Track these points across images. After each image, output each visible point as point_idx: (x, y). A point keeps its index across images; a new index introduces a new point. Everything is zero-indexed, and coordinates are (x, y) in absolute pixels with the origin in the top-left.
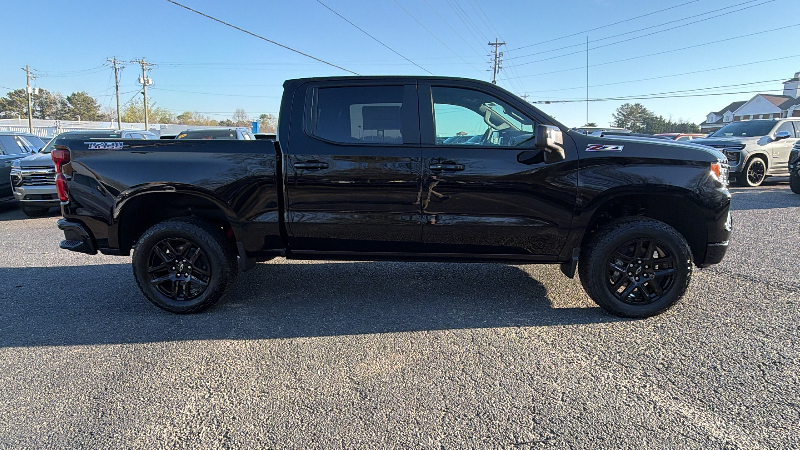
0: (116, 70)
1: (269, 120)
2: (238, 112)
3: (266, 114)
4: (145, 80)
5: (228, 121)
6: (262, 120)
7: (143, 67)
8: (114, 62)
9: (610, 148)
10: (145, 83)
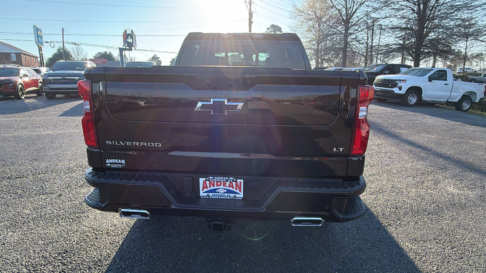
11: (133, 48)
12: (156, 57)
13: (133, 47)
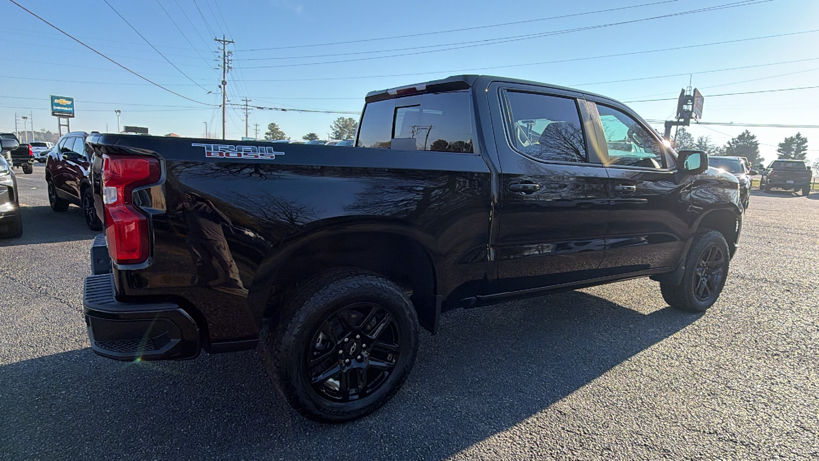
11: (691, 120)
12: (748, 135)
13: (693, 118)
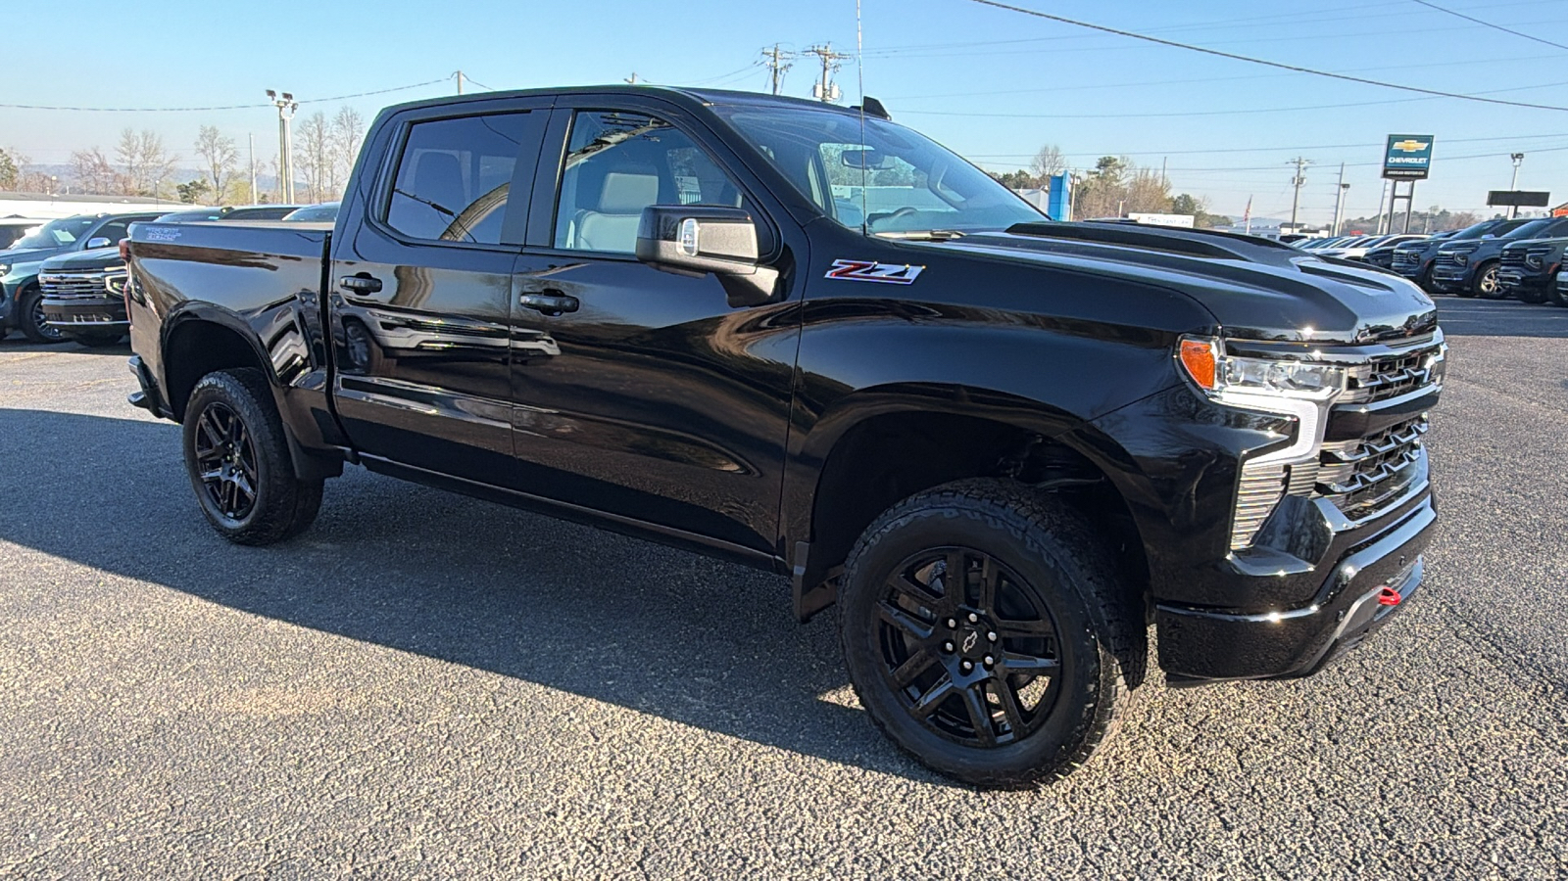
0: (776, 71)
1: (1118, 171)
2: (1044, 153)
3: (1114, 157)
4: (824, 89)
5: (1021, 173)
6: (1102, 172)
7: (825, 62)
8: (775, 56)
9: (886, 271)
10: (824, 95)
